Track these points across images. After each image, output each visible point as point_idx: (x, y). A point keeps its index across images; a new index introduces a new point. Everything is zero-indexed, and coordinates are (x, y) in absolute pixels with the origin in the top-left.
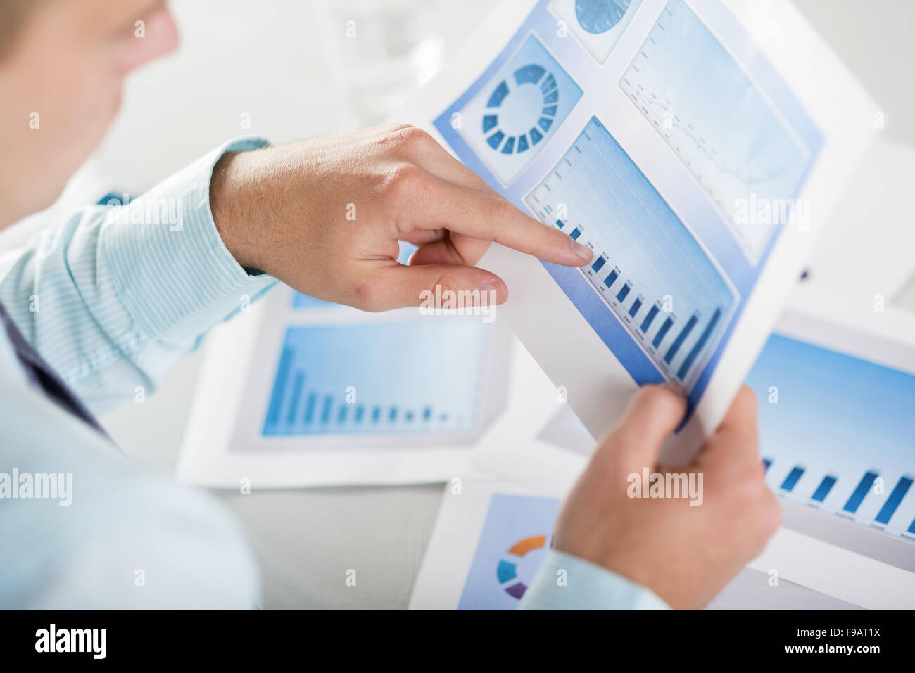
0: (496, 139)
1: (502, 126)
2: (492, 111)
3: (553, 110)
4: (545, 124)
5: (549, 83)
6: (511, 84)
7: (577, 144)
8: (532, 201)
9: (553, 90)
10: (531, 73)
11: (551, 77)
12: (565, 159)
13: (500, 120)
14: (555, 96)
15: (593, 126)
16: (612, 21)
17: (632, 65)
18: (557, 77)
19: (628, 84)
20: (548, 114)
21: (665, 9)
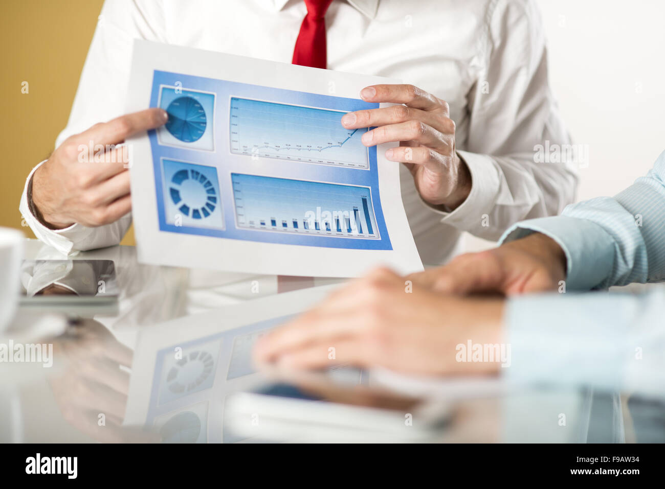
0: (196, 214)
1: (192, 206)
2: (180, 204)
3: (209, 183)
4: (211, 191)
5: (195, 174)
6: (176, 186)
7: (235, 189)
8: (241, 225)
9: (199, 177)
10: (181, 176)
11: (193, 171)
12: (236, 199)
13: (188, 205)
14: (203, 178)
15: (235, 177)
16: (201, 130)
17: (231, 141)
18: (196, 169)
19: (237, 149)
20: (208, 186)
21: (231, 108)
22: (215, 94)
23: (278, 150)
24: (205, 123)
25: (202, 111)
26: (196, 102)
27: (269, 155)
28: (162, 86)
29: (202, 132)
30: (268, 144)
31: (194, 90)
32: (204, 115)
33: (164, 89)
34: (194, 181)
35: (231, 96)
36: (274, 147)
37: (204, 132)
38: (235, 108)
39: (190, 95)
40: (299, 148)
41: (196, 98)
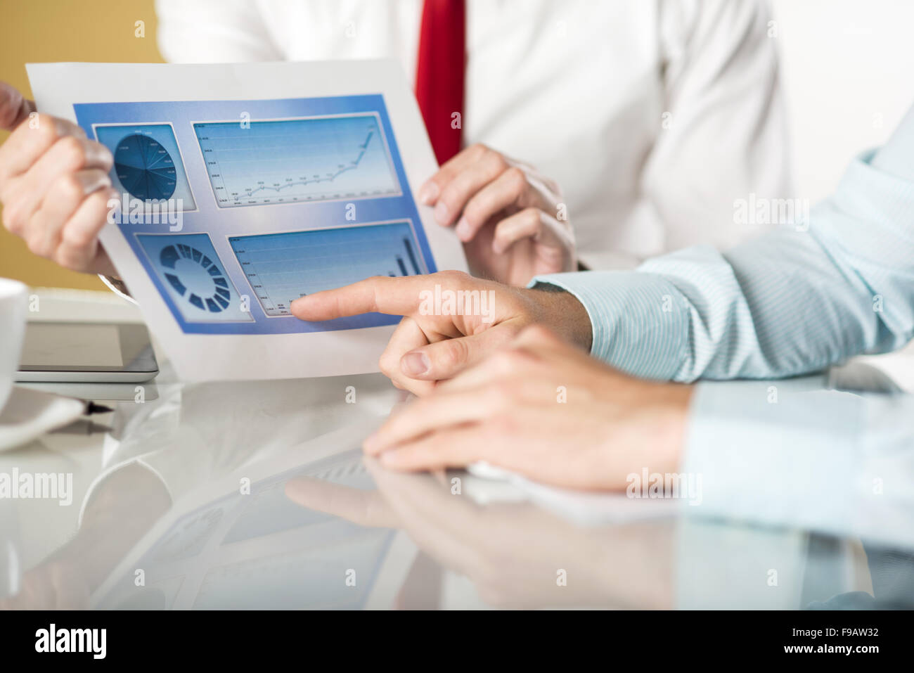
1: (203, 296)
2: (188, 295)
3: (207, 260)
4: (214, 271)
5: (184, 250)
6: (171, 272)
7: (242, 261)
9: (191, 252)
10: (169, 254)
11: (180, 246)
13: (198, 294)
14: (197, 253)
15: (235, 243)
16: (171, 181)
17: (215, 189)
18: (184, 242)
19: (226, 200)
20: (207, 265)
21: (199, 139)
22: (171, 123)
23: (278, 191)
24: (173, 169)
25: (164, 152)
26: (150, 140)
27: (268, 201)
28: (94, 126)
29: (173, 183)
30: (263, 183)
31: (140, 123)
32: (168, 157)
33: (97, 128)
34: (187, 259)
35: (192, 123)
36: (272, 186)
37: (175, 182)
38: (204, 139)
39: (138, 132)
40: (304, 181)
41: (148, 133)
